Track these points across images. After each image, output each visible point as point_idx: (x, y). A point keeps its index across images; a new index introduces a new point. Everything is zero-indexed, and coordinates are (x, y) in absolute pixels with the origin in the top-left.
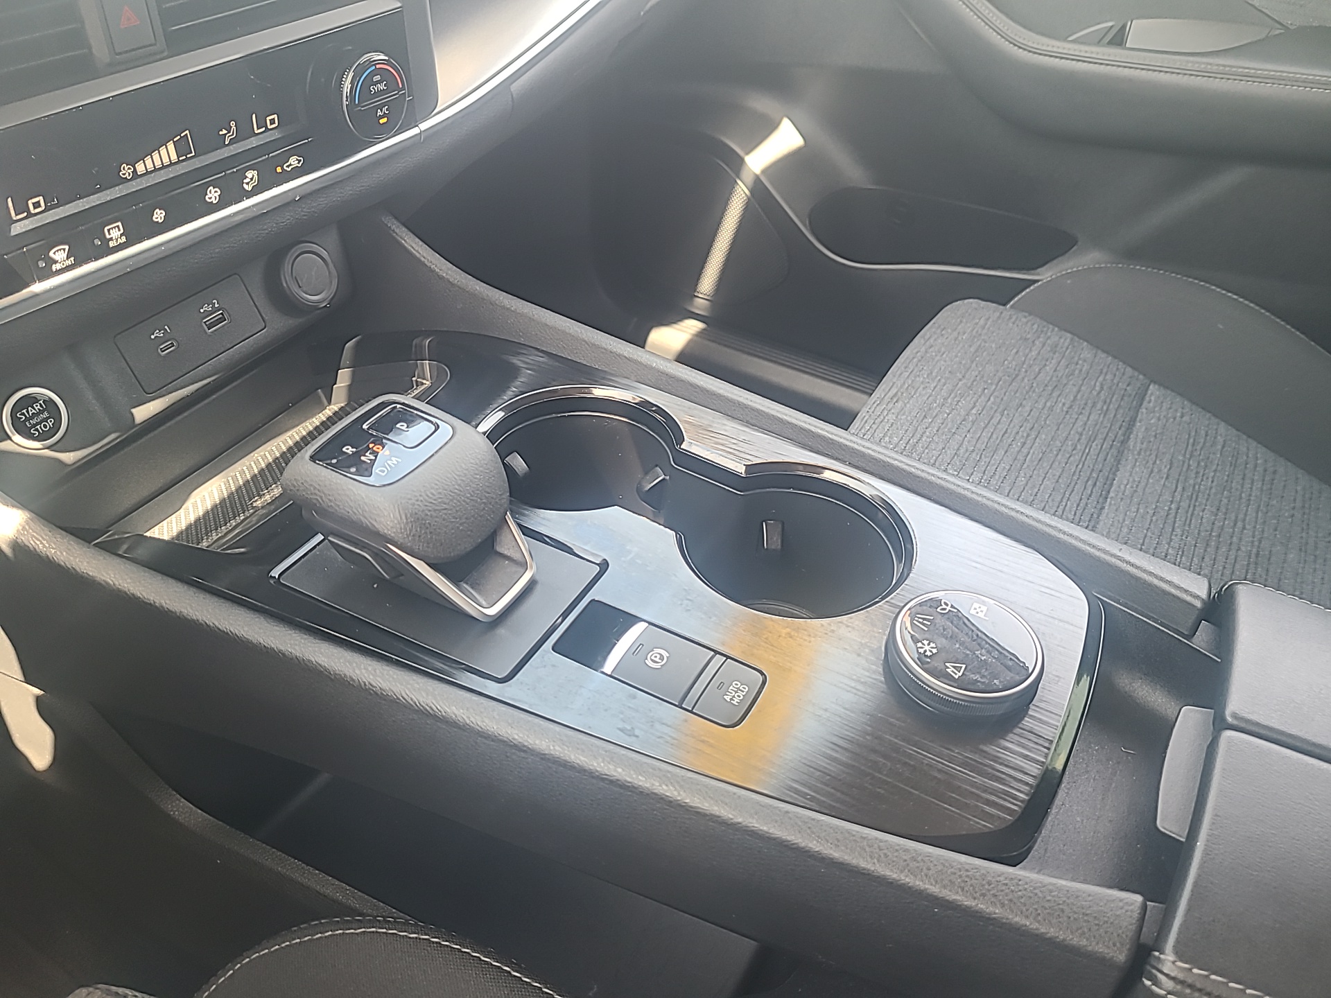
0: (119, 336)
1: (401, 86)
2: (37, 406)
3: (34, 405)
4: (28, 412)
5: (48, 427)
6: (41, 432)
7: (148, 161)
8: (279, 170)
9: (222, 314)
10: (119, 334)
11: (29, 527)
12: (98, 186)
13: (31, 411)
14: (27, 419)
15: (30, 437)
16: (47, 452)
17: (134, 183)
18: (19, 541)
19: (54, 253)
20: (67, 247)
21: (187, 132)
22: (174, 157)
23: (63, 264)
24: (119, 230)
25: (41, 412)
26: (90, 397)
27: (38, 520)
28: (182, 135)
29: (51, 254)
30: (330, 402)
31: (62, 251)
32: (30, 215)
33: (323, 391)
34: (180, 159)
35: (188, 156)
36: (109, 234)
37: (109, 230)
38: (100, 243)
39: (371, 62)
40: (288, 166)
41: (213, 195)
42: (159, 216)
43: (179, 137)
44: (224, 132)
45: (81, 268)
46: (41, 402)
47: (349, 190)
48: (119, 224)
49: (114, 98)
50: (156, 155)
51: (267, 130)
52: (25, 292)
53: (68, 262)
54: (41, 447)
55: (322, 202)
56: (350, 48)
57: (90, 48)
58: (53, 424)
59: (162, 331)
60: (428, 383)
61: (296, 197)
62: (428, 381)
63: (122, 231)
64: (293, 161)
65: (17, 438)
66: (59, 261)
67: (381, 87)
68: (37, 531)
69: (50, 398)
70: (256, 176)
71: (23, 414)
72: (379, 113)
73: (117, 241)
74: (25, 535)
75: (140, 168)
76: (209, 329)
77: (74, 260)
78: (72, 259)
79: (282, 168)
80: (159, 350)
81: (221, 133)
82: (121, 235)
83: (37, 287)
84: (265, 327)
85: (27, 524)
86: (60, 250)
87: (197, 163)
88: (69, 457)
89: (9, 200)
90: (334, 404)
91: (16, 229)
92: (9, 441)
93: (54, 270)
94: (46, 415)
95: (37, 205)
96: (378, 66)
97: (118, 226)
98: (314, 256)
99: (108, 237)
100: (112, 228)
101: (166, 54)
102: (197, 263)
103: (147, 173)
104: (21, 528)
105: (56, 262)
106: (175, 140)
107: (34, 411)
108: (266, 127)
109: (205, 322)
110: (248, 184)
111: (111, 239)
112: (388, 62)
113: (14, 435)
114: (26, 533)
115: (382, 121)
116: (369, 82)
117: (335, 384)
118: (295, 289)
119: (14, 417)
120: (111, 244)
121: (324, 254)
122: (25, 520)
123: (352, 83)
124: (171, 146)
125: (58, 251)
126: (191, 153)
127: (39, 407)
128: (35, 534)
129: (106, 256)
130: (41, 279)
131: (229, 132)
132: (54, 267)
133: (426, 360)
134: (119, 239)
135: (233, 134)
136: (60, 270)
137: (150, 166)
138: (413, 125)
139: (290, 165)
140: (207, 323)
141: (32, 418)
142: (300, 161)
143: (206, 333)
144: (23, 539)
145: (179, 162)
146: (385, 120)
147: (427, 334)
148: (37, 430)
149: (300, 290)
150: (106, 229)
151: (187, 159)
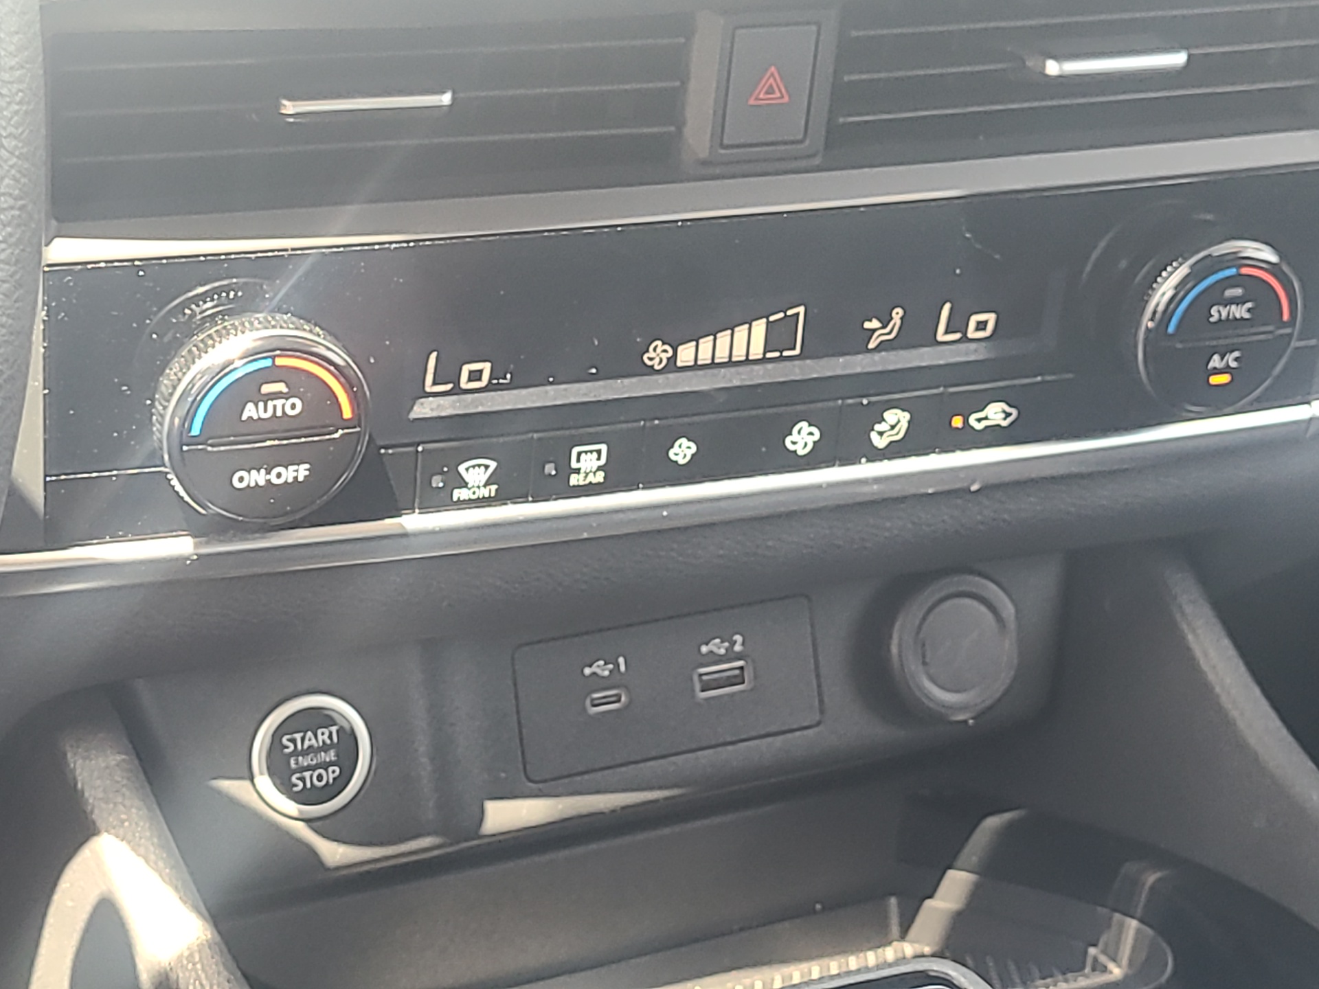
0: (526, 649)
1: (1286, 317)
2: (323, 734)
3: (319, 732)
4: (303, 739)
5: (324, 782)
6: (308, 785)
7: (706, 344)
8: (957, 422)
9: (741, 668)
10: (528, 644)
11: (200, 958)
12: (594, 371)
13: (310, 740)
14: (295, 753)
15: (285, 787)
16: (301, 830)
17: (660, 378)
18: (173, 976)
19: (467, 469)
20: (493, 465)
21: (801, 310)
22: (757, 351)
23: (474, 493)
24: (599, 459)
25: (325, 748)
26: (422, 749)
27: (221, 951)
28: (789, 313)
29: (462, 468)
30: (903, 935)
31: (483, 468)
32: (457, 391)
33: (899, 905)
34: (769, 355)
35: (786, 353)
36: (578, 460)
37: (579, 454)
38: (553, 473)
39: (1237, 260)
40: (979, 420)
41: (802, 438)
42: (683, 451)
43: (781, 315)
44: (875, 324)
45: (504, 507)
46: (334, 729)
47: (1105, 497)
48: (604, 448)
49: (685, 223)
50: (724, 338)
51: (965, 339)
52: (388, 525)
53: (485, 492)
54: (295, 813)
55: (1028, 506)
56: (1209, 217)
57: (680, 126)
58: (334, 779)
59: (611, 666)
60: (1116, 972)
61: (973, 482)
62: (1119, 966)
63: (603, 461)
64: (995, 413)
65: (264, 782)
66: (469, 486)
67: (1239, 312)
68: (210, 972)
69: (352, 730)
70: (904, 425)
71: (293, 741)
72: (1216, 362)
73: (586, 477)
74: (187, 969)
75: (686, 355)
76: (703, 691)
77: (497, 490)
78: (494, 487)
79: (966, 421)
80: (588, 702)
81: (867, 325)
82: (599, 468)
83: (413, 522)
84: (818, 724)
85: (200, 951)
86: (479, 466)
87: (797, 370)
88: (334, 853)
89: (434, 355)
90: (912, 942)
91: (423, 409)
92: (247, 783)
93: (455, 499)
94: (331, 756)
95: (475, 376)
96: (1245, 271)
97: (599, 452)
98: (983, 609)
99: (574, 465)
100: (586, 452)
101: (817, 161)
102: (721, 556)
103: (696, 367)
104: (186, 954)
105: (465, 485)
106: (772, 318)
107: (314, 741)
108: (965, 334)
109: (701, 675)
110: (881, 434)
111: (578, 471)
112: (1273, 268)
113: (261, 774)
114: (190, 966)
115: (1215, 380)
116: (1215, 296)
117: (930, 897)
118: (913, 666)
119: (277, 741)
120: (574, 480)
121: (1008, 610)
122: (199, 941)
123: (1178, 287)
124: (759, 327)
125: (474, 467)
126: (794, 348)
127: (326, 737)
128: (203, 976)
129: (556, 499)
130: (426, 508)
131: (884, 327)
132: (459, 494)
133: (1133, 917)
134: (591, 475)
135: (889, 333)
136: (464, 500)
137: (705, 357)
138: (1299, 398)
139: (986, 418)
140: (705, 678)
141: (305, 753)
142: (1008, 415)
143: (693, 696)
144: (181, 975)
145: (764, 360)
146: (1224, 379)
147: (1158, 857)
148: (303, 779)
149: (921, 668)
150: (575, 451)
151: (782, 358)
